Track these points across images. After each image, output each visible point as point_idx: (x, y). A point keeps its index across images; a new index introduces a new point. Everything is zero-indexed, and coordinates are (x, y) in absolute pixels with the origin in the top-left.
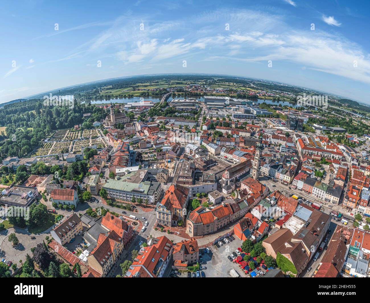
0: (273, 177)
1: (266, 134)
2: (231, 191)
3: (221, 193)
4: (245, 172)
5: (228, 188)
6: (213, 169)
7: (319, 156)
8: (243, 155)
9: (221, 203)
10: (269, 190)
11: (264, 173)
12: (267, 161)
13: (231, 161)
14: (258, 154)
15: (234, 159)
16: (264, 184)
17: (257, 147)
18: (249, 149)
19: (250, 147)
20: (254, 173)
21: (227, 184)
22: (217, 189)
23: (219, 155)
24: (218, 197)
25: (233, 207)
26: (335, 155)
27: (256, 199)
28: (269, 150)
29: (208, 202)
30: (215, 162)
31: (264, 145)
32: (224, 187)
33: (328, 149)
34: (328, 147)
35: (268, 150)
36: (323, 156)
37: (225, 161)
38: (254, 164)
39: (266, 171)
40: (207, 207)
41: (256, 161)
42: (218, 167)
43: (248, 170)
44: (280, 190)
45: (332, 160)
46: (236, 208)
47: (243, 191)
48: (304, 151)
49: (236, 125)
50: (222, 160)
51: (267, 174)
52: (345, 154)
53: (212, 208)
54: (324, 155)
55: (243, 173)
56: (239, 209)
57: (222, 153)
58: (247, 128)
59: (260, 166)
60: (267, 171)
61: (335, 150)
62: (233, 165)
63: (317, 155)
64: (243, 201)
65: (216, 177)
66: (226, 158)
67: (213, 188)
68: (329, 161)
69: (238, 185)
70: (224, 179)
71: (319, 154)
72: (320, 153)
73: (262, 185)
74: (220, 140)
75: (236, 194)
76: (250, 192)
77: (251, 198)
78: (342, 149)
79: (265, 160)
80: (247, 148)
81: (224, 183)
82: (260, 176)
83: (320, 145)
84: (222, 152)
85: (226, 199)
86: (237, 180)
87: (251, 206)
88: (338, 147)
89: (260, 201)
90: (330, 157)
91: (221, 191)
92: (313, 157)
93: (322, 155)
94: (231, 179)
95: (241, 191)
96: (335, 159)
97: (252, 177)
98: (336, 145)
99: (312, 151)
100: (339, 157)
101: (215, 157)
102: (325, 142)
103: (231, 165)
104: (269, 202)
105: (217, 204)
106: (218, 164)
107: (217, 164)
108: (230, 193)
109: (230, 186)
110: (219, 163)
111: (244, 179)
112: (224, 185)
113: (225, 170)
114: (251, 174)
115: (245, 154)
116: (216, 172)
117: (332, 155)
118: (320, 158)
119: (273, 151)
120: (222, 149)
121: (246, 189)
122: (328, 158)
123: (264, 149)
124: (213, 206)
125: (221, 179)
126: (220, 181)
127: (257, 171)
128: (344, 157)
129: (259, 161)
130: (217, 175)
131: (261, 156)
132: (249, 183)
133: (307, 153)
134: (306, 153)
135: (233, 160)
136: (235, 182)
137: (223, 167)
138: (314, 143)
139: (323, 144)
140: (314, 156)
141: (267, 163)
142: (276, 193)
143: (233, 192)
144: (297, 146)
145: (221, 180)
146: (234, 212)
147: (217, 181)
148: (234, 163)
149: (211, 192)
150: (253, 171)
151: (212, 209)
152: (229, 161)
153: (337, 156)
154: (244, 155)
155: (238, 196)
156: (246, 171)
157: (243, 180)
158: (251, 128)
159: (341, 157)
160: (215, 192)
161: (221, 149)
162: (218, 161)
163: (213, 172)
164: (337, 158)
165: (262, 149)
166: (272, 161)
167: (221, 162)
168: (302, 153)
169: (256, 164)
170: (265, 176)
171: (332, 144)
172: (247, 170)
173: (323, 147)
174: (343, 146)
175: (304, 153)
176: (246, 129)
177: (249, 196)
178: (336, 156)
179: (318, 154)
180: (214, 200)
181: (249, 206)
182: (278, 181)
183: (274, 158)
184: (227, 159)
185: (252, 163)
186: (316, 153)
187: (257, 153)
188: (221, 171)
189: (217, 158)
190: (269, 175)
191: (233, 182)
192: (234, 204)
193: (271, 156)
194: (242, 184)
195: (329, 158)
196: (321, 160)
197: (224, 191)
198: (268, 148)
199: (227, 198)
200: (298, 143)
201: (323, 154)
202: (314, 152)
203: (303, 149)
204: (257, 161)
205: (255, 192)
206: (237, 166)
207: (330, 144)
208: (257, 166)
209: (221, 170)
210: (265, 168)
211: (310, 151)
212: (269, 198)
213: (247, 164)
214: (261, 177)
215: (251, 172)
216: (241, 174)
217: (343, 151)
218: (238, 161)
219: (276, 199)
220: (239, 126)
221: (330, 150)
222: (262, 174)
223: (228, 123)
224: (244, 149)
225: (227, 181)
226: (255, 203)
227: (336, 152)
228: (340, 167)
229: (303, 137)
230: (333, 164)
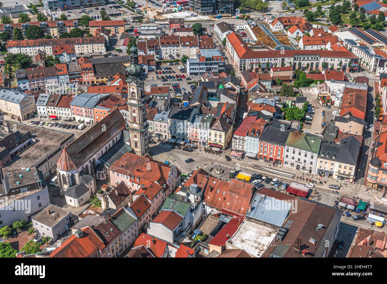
0: (183, 139)
1: (143, 37)
2: (86, 196)
3: (64, 209)
4: (111, 143)
5: (79, 192)
6: (27, 157)
7: (288, 69)
8: (98, 104)
9: (70, 231)
10: (179, 173)
11: (160, 135)
12: (161, 104)
13: (69, 124)
14: (135, 91)
15: (78, 118)
16: (164, 162)
17: (127, 76)
18: (109, 84)
19: (112, 79)
20: (135, 139)
21: (73, 183)
22: (52, 202)
23: (33, 117)
24: (60, 220)
25: (102, 231)
26: (329, 60)
27: (152, 200)
28: (160, 76)
29: (35, 241)
30: (29, 135)
31: (146, 67)
32: (68, 191)
33: (309, 48)
34: (308, 41)
35: (158, 78)
36: (297, 67)
37: (54, 128)
38: (129, 119)
39: (163, 129)
40: (36, 252)
41: (134, 111)
42: (39, 147)
43: (118, 137)
44: (205, 168)
45: (323, 72)
46: (110, 233)
47: (116, 188)
48: (248, 62)
49: (61, 28)
50: (45, 126)
51: (167, 135)
52: (356, 52)
53: (49, 249)
54: (300, 64)
55: (107, 145)
56: (118, 232)
57: (42, 110)
58: (93, 31)
59: (145, 120)
60: (167, 129)
61: (328, 47)
62: (77, 134)
63: (283, 68)
64: (122, 211)
65: (40, 173)
66: (56, 118)
67: (39, 201)
68: (314, 77)
69: (102, 179)
70: (62, 173)
71: (287, 65)
72: (289, 61)
73: (160, 165)
74: (26, 78)
75: (102, 199)
76: (136, 187)
77: (139, 200)
78: (346, 40)
79: (155, 103)
80: (103, 84)
81: (65, 183)
82: (151, 146)
83: (285, 42)
84: (42, 108)
85: (80, 219)
86: (97, 167)
87: (145, 218)
88: (336, 38)
89: (163, 202)
90: (317, 66)
91: (63, 203)
92: (272, 74)
93: (295, 64)
94: (80, 169)
95: (114, 191)
96: (332, 69)
97: (133, 151)
98: (330, 32)
99: (267, 59)
100: (341, 63)
101: (25, 122)
102: (298, 31)
103: (73, 135)
104: (185, 200)
105: (59, 237)
106: (37, 141)
107: (34, 140)
108: (88, 202)
109: (82, 185)
110: (40, 136)
111: (113, 160)
112: (66, 187)
113: (60, 149)
114: (128, 143)
115: (101, 100)
116: (38, 161)
117: (322, 60)
118: (290, 74)
119: (170, 77)
120: (40, 99)
121: (123, 183)
122: (311, 69)
123: (146, 76)
124: (52, 243)
125: (55, 173)
126: (53, 180)
127: (142, 133)
128: (356, 60)
129: (140, 108)
130: (44, 169)
131: (142, 97)
132: (127, 167)
133: (255, 67)
134: (252, 68)
135: (74, 119)
136: (92, 174)
137: (54, 144)
138: (269, 39)
139: (294, 35)
140: (275, 69)
141: (161, 111)
142: (196, 175)
143: (93, 196)
144: (227, 55)
145: (56, 177)
146: (106, 243)
147: (46, 181)
148: (80, 127)
149: (36, 213)
150: (132, 135)
151: (52, 251)
152: (65, 126)
153: (336, 59)
154: (100, 102)
155: (107, 203)
156: (115, 139)
157: (111, 163)
158: (103, 30)
159: (345, 61)
160: (47, 209)
161: (36, 99)
162: (35, 131)
163: (30, 164)
164: (336, 67)
165: (141, 79)
166: (173, 102)
167: (44, 133)
168: (243, 68)
169: (135, 118)
170: (163, 143)
171: (316, 31)
172: (116, 136)
173: (295, 43)
174: (350, 30)
175: (248, 67)
176: (91, 36)
177: (135, 197)
178: (332, 62)
179: (283, 64)
180: (50, 229)
181: (139, 219)
182: (196, 148)
183: (176, 93)
184: (59, 122)
185: (125, 117)
186: (278, 62)
187: (132, 90)
188: (52, 156)
189: (30, 124)
190: (173, 137)
191: (87, 173)
192: (102, 225)
193: (168, 90)
194: (111, 172)
195: (314, 69)
196: (295, 77)
197: (72, 202)
198: (157, 73)
199: (81, 215)
200: (229, 45)
201: (297, 62)
202: (273, 61)
203: (243, 57)
204: (137, 111)
205: (147, 183)
206: (88, 133)
207: (311, 33)
208: (137, 121)
209: (49, 153)
210: (158, 124)
211: (263, 61)
212: (183, 189)
213: (113, 122)
214: (153, 145)
215: (126, 139)
216: (104, 149)
217: (349, 46)
218: (87, 120)
219: (199, 189)
220: (68, 30)
221: (315, 48)
222: (156, 139)
223: (36, 28)
224: (95, 88)
225: (73, 176)
226: (151, 208)
227: (332, 50)
228: (346, 88)
229: (238, 28)
230: (328, 83)
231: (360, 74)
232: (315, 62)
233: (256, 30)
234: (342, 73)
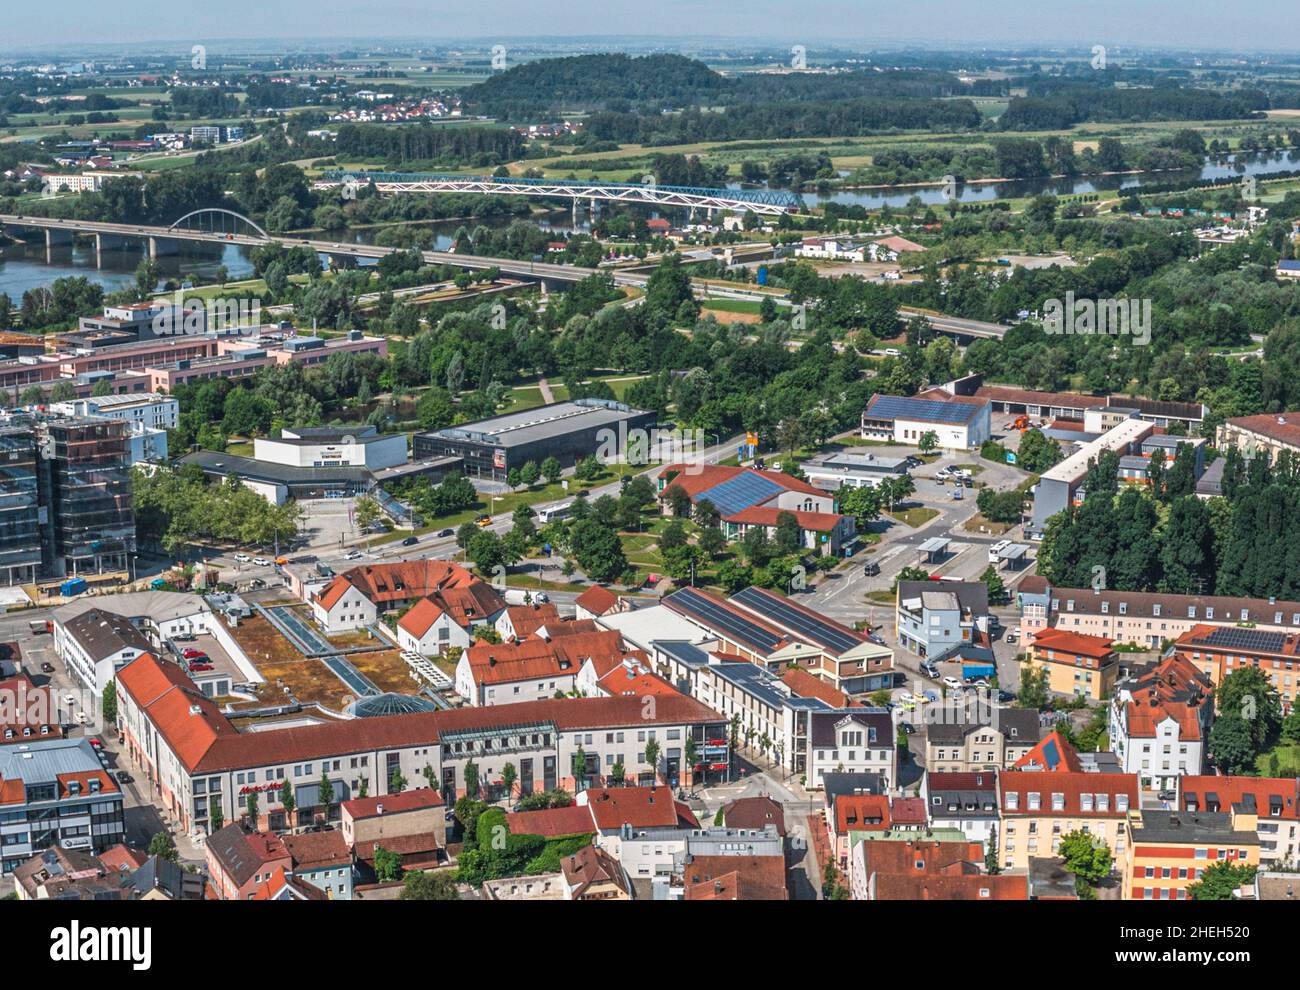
7: (419, 802)
26: (598, 743)
33: (502, 695)
34: (493, 665)
36: (461, 786)
45: (582, 799)
48: (230, 785)
52: (711, 693)
54: (472, 772)
61: (587, 681)
63: (399, 798)
68: (549, 827)
71: (416, 782)
72: (418, 763)
78: (662, 645)
83: (390, 674)
88: (616, 637)
90: (550, 772)
92: (349, 830)
93: (449, 774)
96: (618, 778)
98: (583, 614)
99: (317, 765)
100: (653, 748)
102: (443, 621)
117: (567, 745)
118: (432, 822)
122: (526, 791)
128: (712, 729)
133: (265, 807)
134: (254, 813)
138: (317, 670)
139: (430, 643)
140: (365, 809)
144: (126, 762)
153: (631, 735)
159: (671, 739)
164: (633, 769)
168: (208, 814)
171: (524, 617)
173: (438, 677)
174: (668, 599)
175: (233, 811)
178: (615, 749)
179: (395, 781)
186: (369, 771)
195: (539, 786)
196: (456, 834)
200: (131, 717)
201: (460, 765)
202: (346, 772)
203: (205, 767)
207: (505, 628)
211: (304, 775)
217: (678, 671)
221: (530, 692)
227: (606, 695)
228: (692, 860)
229: (165, 631)
230: (609, 843)
231: (742, 790)
232: (537, 758)
233: (252, 633)
234: (664, 793)
